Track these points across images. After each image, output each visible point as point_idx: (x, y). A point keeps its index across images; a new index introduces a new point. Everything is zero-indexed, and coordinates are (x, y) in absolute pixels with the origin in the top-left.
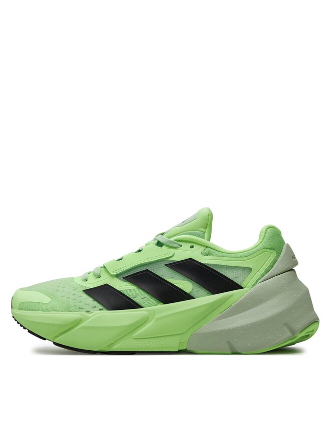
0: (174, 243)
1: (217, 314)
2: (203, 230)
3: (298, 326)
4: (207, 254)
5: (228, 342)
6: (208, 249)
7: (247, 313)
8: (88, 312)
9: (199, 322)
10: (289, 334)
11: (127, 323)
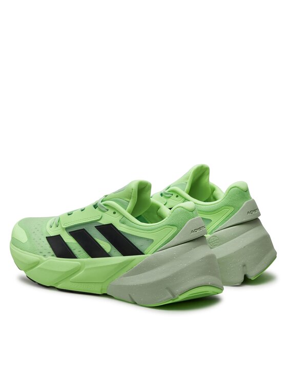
0: (103, 207)
1: (124, 272)
2: (128, 200)
3: (177, 291)
4: (123, 223)
5: (129, 295)
6: (124, 218)
7: (142, 275)
8: (45, 256)
9: (112, 276)
10: (170, 296)
11: (65, 270)
